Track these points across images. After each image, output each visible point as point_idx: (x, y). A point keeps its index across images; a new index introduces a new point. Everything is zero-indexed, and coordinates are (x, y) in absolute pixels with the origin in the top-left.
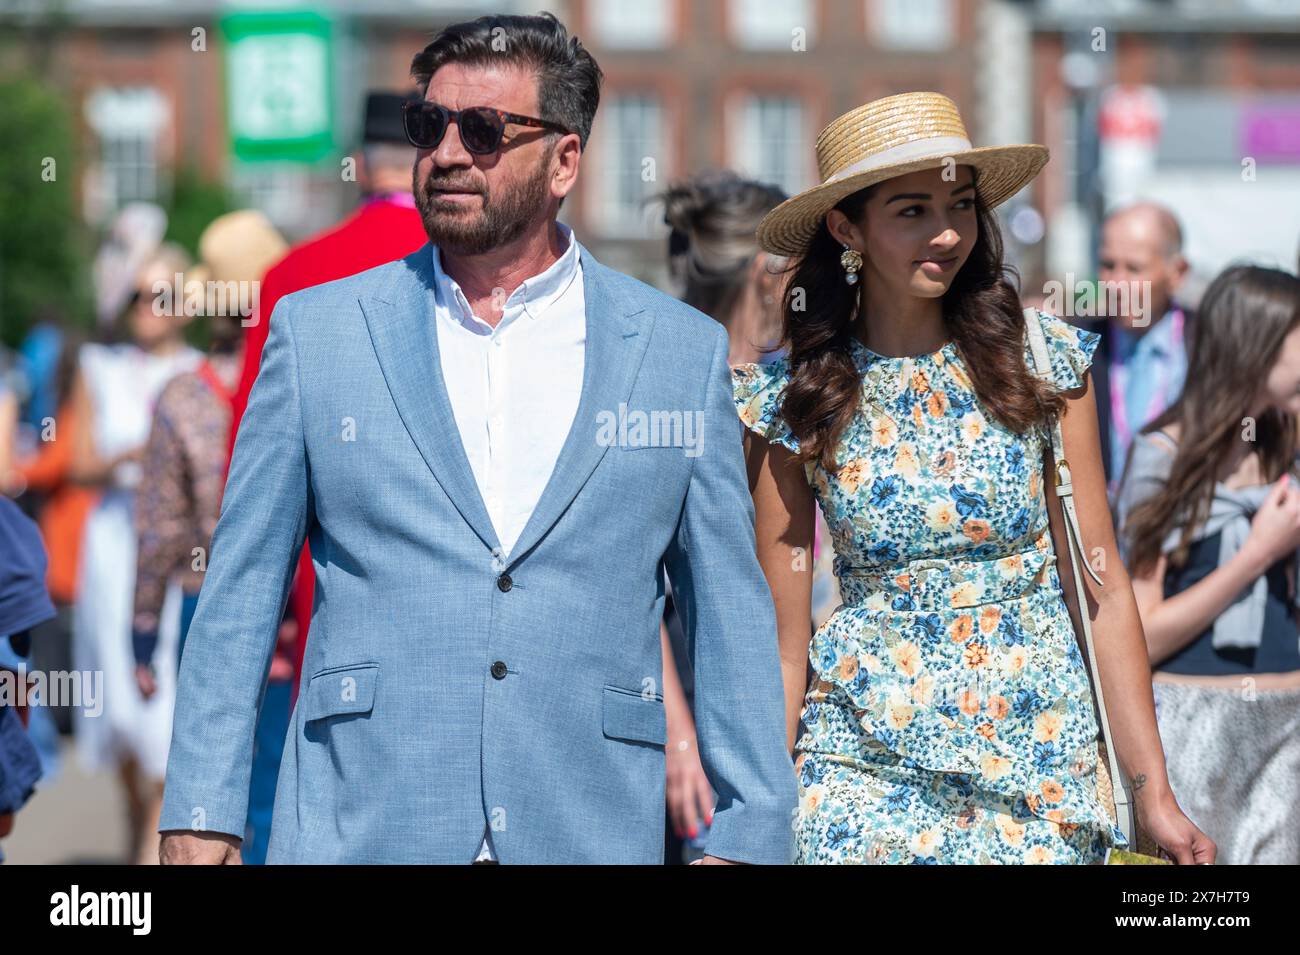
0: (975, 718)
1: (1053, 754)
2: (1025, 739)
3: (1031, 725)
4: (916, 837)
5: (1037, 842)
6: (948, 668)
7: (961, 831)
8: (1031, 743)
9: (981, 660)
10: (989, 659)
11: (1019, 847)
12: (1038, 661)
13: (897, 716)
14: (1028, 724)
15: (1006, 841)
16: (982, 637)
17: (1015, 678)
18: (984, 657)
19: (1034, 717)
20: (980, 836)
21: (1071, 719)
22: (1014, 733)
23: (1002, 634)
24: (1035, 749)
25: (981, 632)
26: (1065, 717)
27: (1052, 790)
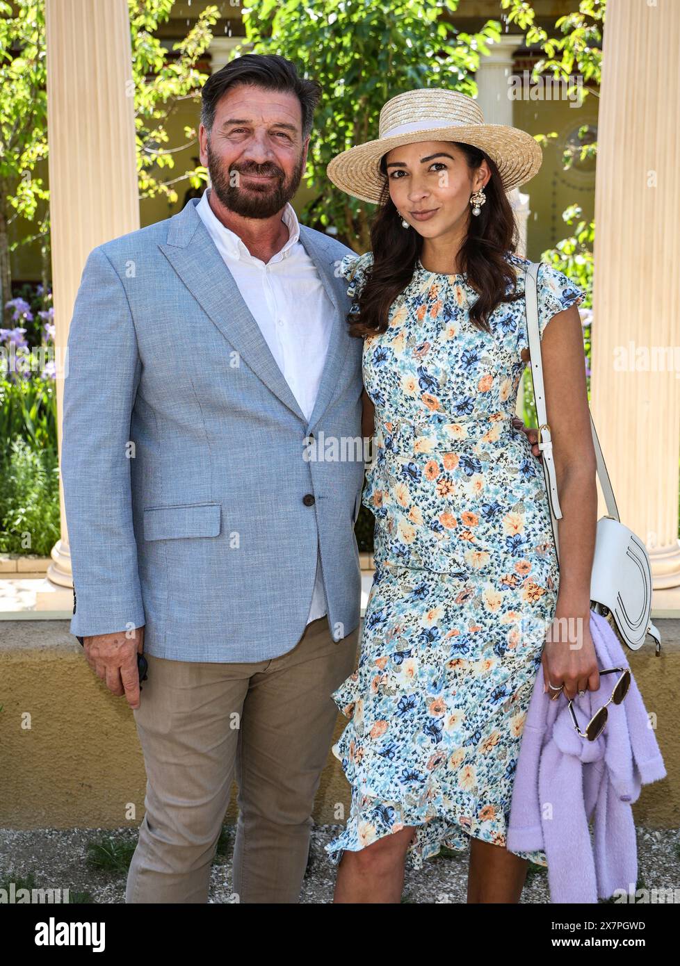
0: (456, 529)
1: (520, 542)
2: (498, 536)
3: (500, 526)
4: (426, 615)
5: (510, 608)
6: (427, 499)
7: (457, 606)
8: (504, 537)
9: (448, 490)
10: (455, 490)
11: (497, 612)
12: (495, 481)
13: (406, 534)
14: (497, 525)
15: (488, 609)
16: (448, 474)
17: (477, 497)
18: (450, 488)
19: (501, 520)
20: (470, 608)
21: (530, 514)
22: (489, 533)
23: (463, 468)
24: (508, 542)
25: (446, 470)
26: (525, 515)
27: (525, 567)
